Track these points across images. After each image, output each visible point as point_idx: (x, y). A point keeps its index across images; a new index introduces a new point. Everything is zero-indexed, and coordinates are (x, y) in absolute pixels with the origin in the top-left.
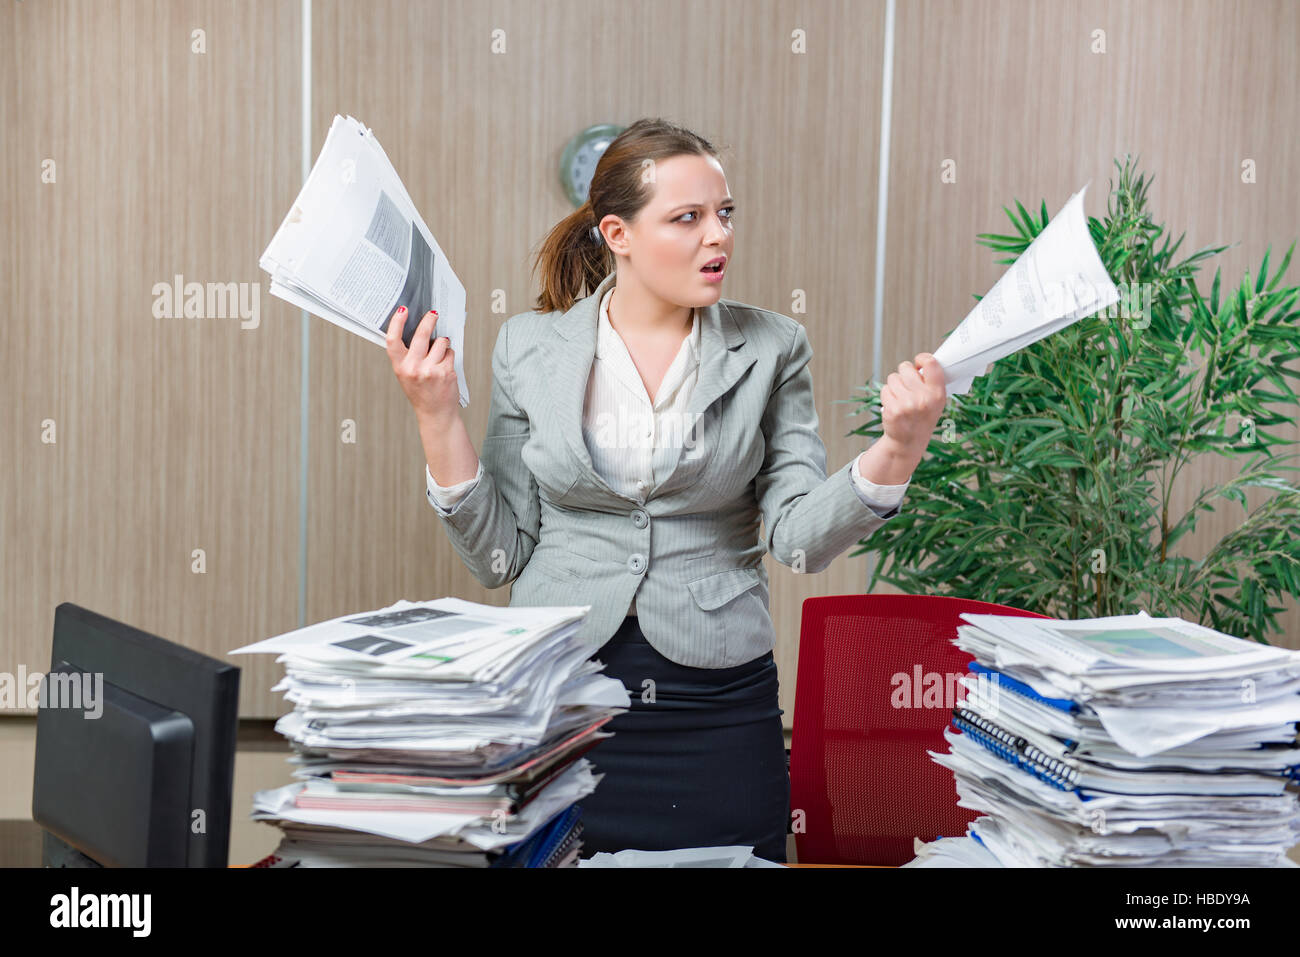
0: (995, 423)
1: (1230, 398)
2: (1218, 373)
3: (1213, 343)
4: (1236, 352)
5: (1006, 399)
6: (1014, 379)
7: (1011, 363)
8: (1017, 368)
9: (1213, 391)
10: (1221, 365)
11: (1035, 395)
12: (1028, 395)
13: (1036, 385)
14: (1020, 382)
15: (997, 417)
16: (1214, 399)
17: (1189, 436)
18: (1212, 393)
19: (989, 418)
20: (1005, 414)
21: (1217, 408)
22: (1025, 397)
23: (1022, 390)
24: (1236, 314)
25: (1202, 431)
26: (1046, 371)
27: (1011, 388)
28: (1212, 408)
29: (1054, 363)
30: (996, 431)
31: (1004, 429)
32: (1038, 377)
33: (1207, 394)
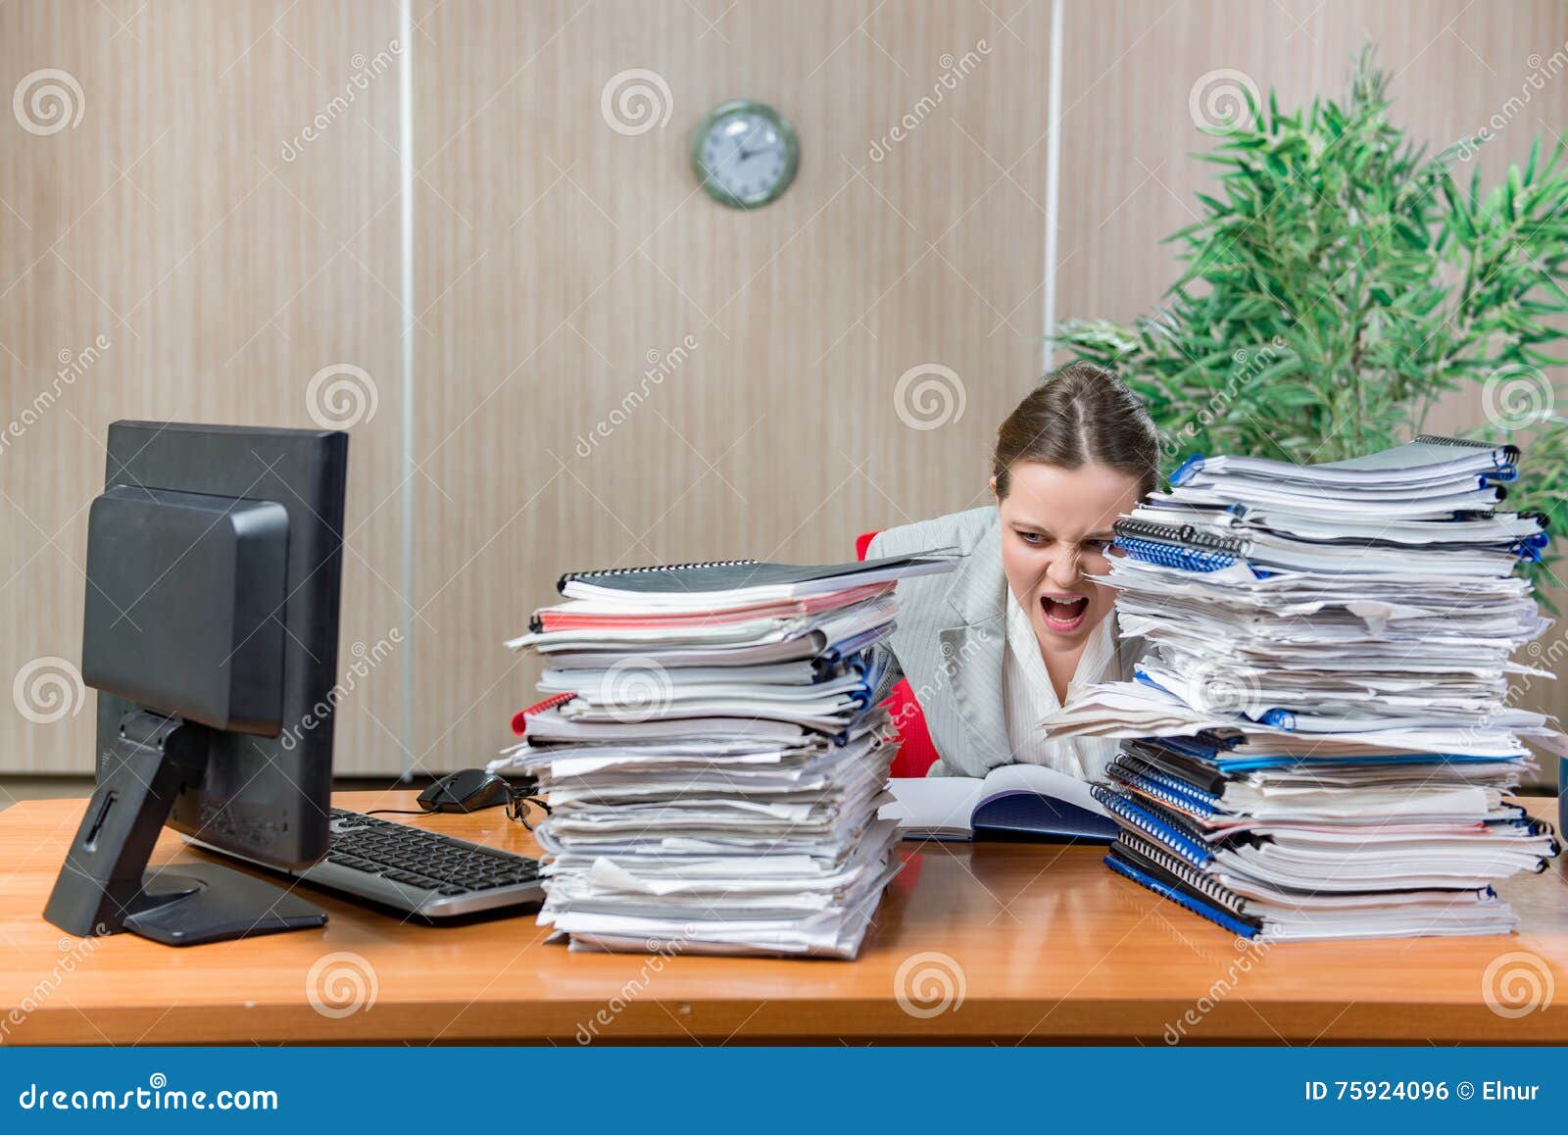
0: (1214, 358)
1: (1494, 314)
2: (1478, 286)
3: (1472, 249)
4: (1500, 260)
5: (1227, 329)
6: (1236, 301)
7: (1236, 280)
8: (1243, 285)
9: (1472, 309)
10: (1482, 276)
11: (1263, 323)
12: (1253, 321)
13: (1264, 309)
14: (1244, 304)
15: (1215, 350)
16: (1475, 315)
17: (1443, 364)
18: (1471, 310)
19: (1206, 353)
20: (1226, 347)
21: (1478, 327)
22: (1248, 323)
23: (1245, 316)
24: (1502, 211)
25: (1460, 356)
26: (1277, 290)
27: (1235, 312)
28: (1473, 328)
29: (1286, 279)
30: (1214, 367)
31: (1226, 364)
32: (1267, 297)
33: (1465, 311)
